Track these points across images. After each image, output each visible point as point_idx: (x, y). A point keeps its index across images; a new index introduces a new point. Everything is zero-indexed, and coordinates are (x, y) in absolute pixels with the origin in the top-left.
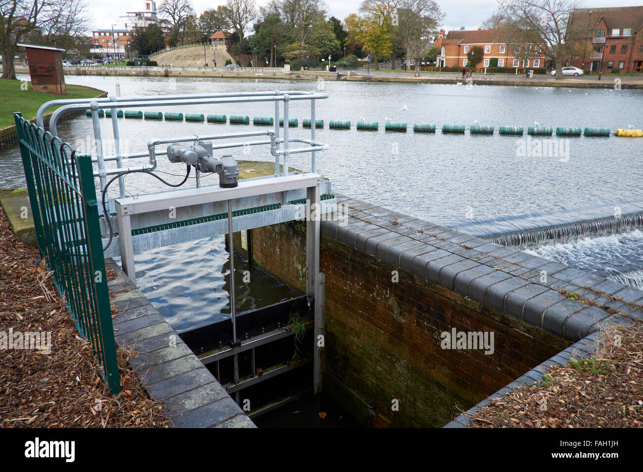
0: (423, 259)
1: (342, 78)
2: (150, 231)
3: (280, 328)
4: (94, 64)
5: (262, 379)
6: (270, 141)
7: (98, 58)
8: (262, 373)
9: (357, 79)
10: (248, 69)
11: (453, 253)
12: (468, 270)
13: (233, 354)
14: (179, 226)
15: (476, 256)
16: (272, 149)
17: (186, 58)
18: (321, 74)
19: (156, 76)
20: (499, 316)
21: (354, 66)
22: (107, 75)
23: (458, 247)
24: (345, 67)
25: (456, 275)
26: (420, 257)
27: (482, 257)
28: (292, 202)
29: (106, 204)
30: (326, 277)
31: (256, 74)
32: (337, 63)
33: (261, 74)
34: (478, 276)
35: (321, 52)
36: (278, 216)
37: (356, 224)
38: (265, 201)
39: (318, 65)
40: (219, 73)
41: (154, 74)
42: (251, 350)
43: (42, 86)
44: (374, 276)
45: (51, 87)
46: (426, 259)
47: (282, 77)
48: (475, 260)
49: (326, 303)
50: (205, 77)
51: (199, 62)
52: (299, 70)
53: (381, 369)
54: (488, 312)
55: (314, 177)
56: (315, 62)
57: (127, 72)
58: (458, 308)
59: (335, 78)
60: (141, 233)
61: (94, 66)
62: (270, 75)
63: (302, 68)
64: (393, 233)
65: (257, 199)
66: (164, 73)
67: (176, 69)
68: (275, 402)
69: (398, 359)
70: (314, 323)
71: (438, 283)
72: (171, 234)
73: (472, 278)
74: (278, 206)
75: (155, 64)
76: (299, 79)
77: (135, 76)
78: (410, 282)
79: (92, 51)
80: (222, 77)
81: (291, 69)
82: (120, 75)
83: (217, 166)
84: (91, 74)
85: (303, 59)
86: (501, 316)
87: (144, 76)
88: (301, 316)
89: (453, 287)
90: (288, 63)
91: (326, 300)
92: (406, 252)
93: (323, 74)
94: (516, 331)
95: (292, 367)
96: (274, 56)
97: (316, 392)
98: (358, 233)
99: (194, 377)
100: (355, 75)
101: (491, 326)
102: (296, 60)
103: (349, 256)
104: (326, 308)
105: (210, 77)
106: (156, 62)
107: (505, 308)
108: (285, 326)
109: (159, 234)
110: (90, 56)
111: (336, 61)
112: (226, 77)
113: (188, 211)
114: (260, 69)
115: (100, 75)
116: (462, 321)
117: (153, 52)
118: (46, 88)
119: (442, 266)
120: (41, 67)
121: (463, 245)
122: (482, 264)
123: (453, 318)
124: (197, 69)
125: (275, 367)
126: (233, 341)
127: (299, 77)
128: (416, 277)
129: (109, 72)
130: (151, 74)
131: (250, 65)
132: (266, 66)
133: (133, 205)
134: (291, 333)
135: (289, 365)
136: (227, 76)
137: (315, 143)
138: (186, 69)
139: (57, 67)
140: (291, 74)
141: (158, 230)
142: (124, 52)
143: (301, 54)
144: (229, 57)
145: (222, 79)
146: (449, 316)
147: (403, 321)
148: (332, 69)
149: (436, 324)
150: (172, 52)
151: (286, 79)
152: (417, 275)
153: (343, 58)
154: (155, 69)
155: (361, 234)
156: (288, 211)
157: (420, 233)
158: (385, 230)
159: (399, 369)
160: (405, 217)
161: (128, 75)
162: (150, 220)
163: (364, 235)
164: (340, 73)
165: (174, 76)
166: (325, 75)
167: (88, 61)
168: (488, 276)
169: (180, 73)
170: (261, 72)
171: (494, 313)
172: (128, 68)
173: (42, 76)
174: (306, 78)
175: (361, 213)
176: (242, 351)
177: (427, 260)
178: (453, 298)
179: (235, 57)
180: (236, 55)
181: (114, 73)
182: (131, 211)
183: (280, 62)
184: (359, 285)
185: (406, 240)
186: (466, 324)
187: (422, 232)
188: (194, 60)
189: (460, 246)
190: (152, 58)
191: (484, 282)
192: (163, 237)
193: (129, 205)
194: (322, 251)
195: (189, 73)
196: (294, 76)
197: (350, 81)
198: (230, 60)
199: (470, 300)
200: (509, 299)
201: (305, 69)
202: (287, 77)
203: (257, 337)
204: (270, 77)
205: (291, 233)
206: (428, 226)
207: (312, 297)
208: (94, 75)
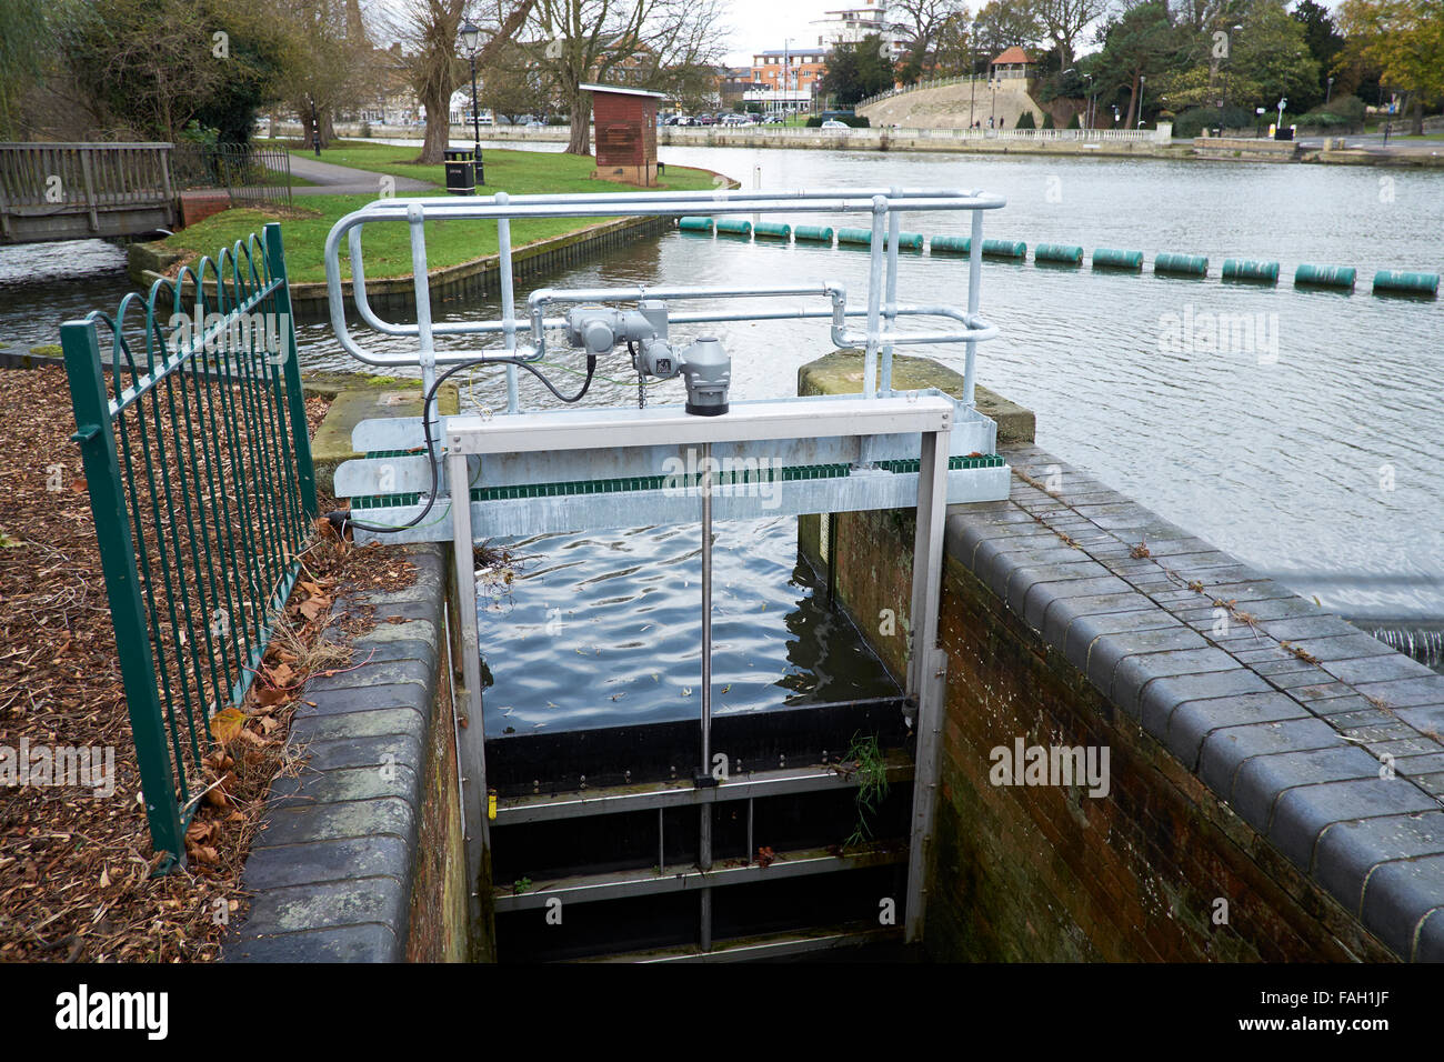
0: (1142, 668)
1: (1308, 156)
2: (523, 495)
3: (826, 764)
4: (747, 124)
5: (768, 875)
6: (830, 310)
7: (756, 109)
8: (769, 861)
9: (1348, 160)
10: (1068, 134)
11: (1246, 666)
12: (1256, 724)
13: (698, 801)
14: (589, 490)
15: (1311, 688)
16: (834, 330)
17: (934, 108)
18: (1252, 146)
19: (862, 149)
20: (1300, 885)
21: (1353, 124)
22: (765, 146)
23: (1279, 650)
24: (1325, 128)
25: (1210, 733)
26: (1136, 660)
27: (1328, 694)
28: (886, 466)
29: (432, 427)
30: (949, 662)
31: (1086, 146)
32: (1304, 118)
33: (1097, 146)
34: (1275, 747)
35: (1264, 90)
36: (841, 494)
37: (1031, 541)
38: (811, 455)
39: (1248, 124)
40: (998, 144)
41: (857, 145)
42: (745, 802)
43: (614, 169)
44: (1037, 687)
45: (630, 170)
46: (1149, 669)
47: (1149, 152)
48: (1301, 699)
49: (944, 728)
50: (967, 152)
51: (961, 119)
52: (1192, 136)
53: (1033, 932)
54: (1274, 865)
55: (932, 407)
56: (1239, 116)
57: (803, 141)
58: (1204, 829)
59: (1287, 156)
60: (504, 496)
61: (746, 127)
62: (1119, 149)
63: (1205, 131)
64: (1113, 581)
65: (790, 447)
66: (878, 143)
67: (906, 134)
68: (803, 935)
69: (1067, 920)
70: (914, 769)
71: (1164, 745)
72: (572, 507)
73: (1249, 751)
74: (841, 470)
75: (863, 123)
76: (1190, 158)
77: (819, 148)
78: (1105, 722)
79: (747, 96)
80: (1005, 152)
81: (1174, 134)
82: (790, 147)
83: (658, 362)
84: (734, 145)
85: (1209, 109)
86: (1305, 887)
87: (837, 148)
88: (882, 744)
89: (1198, 764)
90: (1170, 119)
91: (945, 721)
92: (1108, 638)
93: (1257, 147)
94: (1339, 947)
95: (850, 865)
96: (1138, 102)
97: (908, 940)
98: (1017, 564)
99: (357, 853)
100: (1344, 149)
101: (1279, 907)
102: (1191, 113)
103: (994, 620)
104: (945, 740)
105: (978, 152)
106: (867, 120)
107: (1316, 866)
108: (838, 762)
109: (544, 504)
110: (739, 109)
111: (1299, 113)
112: (1015, 153)
113: (616, 458)
114: (1097, 135)
115: (752, 146)
116: (1209, 869)
117: (867, 97)
118: (620, 172)
119: (1182, 699)
120: (616, 131)
121: (1294, 646)
122: (1316, 715)
123: (1190, 852)
124: (950, 134)
125: (806, 853)
126: (701, 770)
127: (1192, 152)
128: (1118, 712)
129: (768, 140)
130: (851, 144)
131: (1075, 125)
132: (1114, 126)
133: (474, 434)
134: (850, 784)
135: (841, 856)
136: (1017, 149)
137: (974, 321)
138: (926, 133)
139: (643, 131)
140: (1170, 146)
141: (542, 493)
142: (809, 97)
143: (1208, 96)
144: (1030, 105)
145: (1004, 156)
146: (1183, 842)
147: (1086, 823)
148: (1284, 134)
149: (1152, 856)
150: (906, 96)
151: (1157, 158)
152: (1122, 709)
153: (1323, 106)
154: (861, 133)
155: (1024, 571)
156: (867, 486)
157: (1192, 593)
158: (1097, 569)
159: (1067, 945)
160: (1185, 538)
161: (805, 147)
162: (528, 470)
163: (1029, 573)
164: (1303, 144)
165: (900, 150)
166: (1262, 147)
167: (737, 117)
168: (1310, 756)
169: (913, 144)
170: (1098, 140)
171: (1287, 874)
172: (808, 132)
173: (614, 148)
174: (1210, 156)
175: (1069, 512)
176: (721, 798)
177: (1151, 674)
178: (1194, 798)
179: (1045, 105)
180: (1047, 102)
181: (777, 143)
182: (469, 447)
183: (1151, 118)
184: (1008, 702)
185: (1132, 605)
186: (1220, 879)
187: (1198, 590)
188: (952, 112)
189: (1286, 648)
190: (860, 111)
191: (1276, 773)
192: (551, 510)
193: (464, 433)
194: (944, 596)
195: (933, 143)
196: (1178, 152)
197: (1329, 163)
198: (1030, 115)
199: (1232, 813)
200: (1329, 842)
201: (1212, 134)
202: (1161, 154)
203: (765, 774)
204: (1120, 152)
205: (898, 539)
206: (1230, 574)
207: (913, 704)
208: (739, 146)
